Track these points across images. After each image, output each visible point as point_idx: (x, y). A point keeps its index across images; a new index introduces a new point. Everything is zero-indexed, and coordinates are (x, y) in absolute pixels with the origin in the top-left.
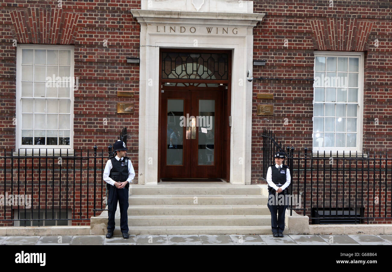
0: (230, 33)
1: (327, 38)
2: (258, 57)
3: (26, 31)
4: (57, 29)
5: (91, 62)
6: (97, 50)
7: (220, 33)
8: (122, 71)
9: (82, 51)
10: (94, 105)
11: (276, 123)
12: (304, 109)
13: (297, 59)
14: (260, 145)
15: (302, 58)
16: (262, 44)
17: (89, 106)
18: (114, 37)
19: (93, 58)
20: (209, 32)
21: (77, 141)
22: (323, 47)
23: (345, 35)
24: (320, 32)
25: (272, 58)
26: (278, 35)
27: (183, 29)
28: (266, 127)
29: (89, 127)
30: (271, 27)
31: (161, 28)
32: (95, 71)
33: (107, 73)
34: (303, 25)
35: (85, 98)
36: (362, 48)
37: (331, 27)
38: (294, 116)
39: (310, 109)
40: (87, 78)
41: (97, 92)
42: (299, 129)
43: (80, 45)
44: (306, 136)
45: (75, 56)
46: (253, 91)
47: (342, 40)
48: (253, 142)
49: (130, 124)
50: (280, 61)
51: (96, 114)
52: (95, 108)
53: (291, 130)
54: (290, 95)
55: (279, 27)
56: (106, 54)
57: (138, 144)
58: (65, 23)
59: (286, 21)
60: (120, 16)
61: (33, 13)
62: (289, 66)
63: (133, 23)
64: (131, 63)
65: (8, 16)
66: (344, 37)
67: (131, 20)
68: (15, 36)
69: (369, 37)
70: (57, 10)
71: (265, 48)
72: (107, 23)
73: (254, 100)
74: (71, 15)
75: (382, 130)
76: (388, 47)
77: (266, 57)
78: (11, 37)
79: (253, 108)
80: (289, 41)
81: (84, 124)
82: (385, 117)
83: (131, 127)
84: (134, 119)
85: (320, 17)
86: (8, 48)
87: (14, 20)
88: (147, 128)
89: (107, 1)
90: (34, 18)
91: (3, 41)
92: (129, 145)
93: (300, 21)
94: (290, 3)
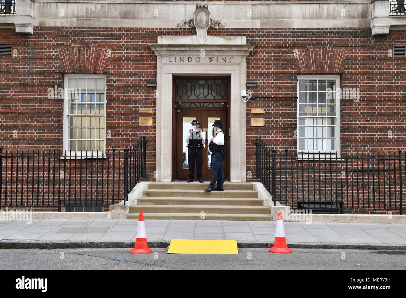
0: (228, 61)
1: (308, 64)
2: (251, 80)
3: (70, 64)
4: (93, 62)
5: (119, 87)
6: (124, 77)
7: (220, 62)
8: (143, 93)
9: (112, 78)
10: (121, 120)
11: (266, 133)
12: (290, 121)
13: (284, 81)
14: (253, 151)
15: (287, 80)
16: (254, 69)
17: (118, 120)
18: (137, 67)
19: (121, 83)
20: (211, 61)
21: (108, 147)
22: (305, 71)
24: (302, 58)
25: (262, 80)
26: (267, 62)
27: (190, 60)
28: (258, 136)
29: (118, 136)
30: (261, 56)
31: (173, 59)
32: (122, 93)
33: (131, 95)
34: (288, 53)
35: (114, 114)
36: (337, 71)
37: (311, 54)
38: (281, 127)
39: (294, 121)
40: (116, 99)
41: (123, 109)
42: (285, 137)
43: (111, 74)
44: (292, 143)
45: (107, 82)
46: (247, 107)
47: (320, 65)
48: (247, 148)
49: (149, 134)
50: (269, 83)
51: (123, 126)
52: (122, 122)
53: (279, 138)
54: (278, 110)
55: (268, 56)
56: (130, 80)
57: (155, 150)
58: (100, 57)
59: (274, 51)
60: (141, 50)
61: (76, 49)
62: (277, 87)
63: (151, 56)
64: (150, 87)
65: (57, 52)
66: (322, 63)
67: (150, 53)
68: (62, 68)
69: (343, 62)
70: (93, 47)
71: (257, 73)
72: (131, 56)
73: (248, 115)
74: (104, 50)
75: (356, 138)
76: (361, 69)
77: (257, 80)
78: (59, 68)
79: (247, 121)
80: (276, 67)
81: (114, 135)
82: (360, 127)
83: (150, 137)
84: (153, 130)
85: (302, 47)
86: (56, 77)
87: (61, 56)
88: (162, 137)
89: (131, 39)
90: (76, 53)
91: (53, 71)
92: (149, 150)
93: (285, 51)
94: (277, 36)
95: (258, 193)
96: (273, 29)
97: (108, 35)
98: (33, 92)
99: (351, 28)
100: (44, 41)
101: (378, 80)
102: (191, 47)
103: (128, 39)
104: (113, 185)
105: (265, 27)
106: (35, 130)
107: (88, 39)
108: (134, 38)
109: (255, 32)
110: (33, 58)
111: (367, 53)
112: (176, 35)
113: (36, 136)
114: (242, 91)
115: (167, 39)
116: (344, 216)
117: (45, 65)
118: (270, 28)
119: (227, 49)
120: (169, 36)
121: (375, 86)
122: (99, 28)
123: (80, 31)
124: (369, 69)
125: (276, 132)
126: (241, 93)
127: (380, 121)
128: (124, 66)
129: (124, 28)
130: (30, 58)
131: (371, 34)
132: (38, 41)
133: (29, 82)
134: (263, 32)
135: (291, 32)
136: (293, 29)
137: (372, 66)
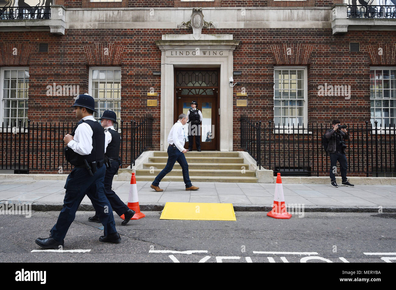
0: (218, 55)
2: (236, 70)
3: (93, 58)
4: (111, 56)
5: (131, 75)
6: (135, 68)
7: (212, 55)
8: (150, 80)
9: (126, 69)
10: (133, 101)
11: (249, 112)
12: (268, 102)
13: (262, 70)
14: (238, 126)
15: (266, 70)
16: (239, 61)
17: (130, 102)
18: (145, 59)
19: (133, 73)
20: (205, 54)
22: (280, 63)
23: (294, 54)
24: (278, 52)
25: (245, 70)
26: (249, 55)
27: (188, 53)
28: (243, 114)
29: (130, 115)
30: (245, 50)
31: (174, 53)
32: (134, 81)
33: (141, 82)
34: (266, 48)
35: (128, 97)
36: (306, 62)
38: (261, 107)
39: (271, 103)
40: (129, 85)
41: (135, 93)
42: (264, 115)
43: (125, 65)
44: (270, 120)
45: (122, 72)
46: (234, 91)
48: (233, 124)
49: (155, 113)
50: (251, 72)
51: (134, 107)
52: (134, 103)
53: (259, 116)
54: (258, 94)
55: (250, 50)
56: (140, 70)
57: (160, 126)
58: (116, 52)
59: (255, 46)
60: (149, 46)
61: (97, 46)
62: (257, 75)
63: (157, 51)
64: (156, 75)
65: (83, 49)
66: (294, 55)
67: (156, 49)
68: (86, 61)
69: (311, 55)
70: (111, 44)
71: (241, 64)
72: (141, 51)
73: (234, 97)
74: (119, 47)
75: (321, 115)
76: (324, 61)
77: (242, 70)
78: (84, 61)
79: (234, 102)
80: (257, 59)
81: (127, 113)
82: (324, 107)
83: (155, 115)
84: (158, 110)
85: (277, 43)
86: (82, 68)
87: (86, 51)
88: (166, 115)
89: (141, 38)
90: (97, 49)
91: (80, 64)
92: (155, 126)
93: (263, 46)
94: (257, 35)
95: (244, 159)
96: (254, 29)
97: (122, 35)
98: (64, 80)
99: (316, 29)
100: (73, 40)
101: (338, 70)
102: (189, 42)
103: (139, 38)
104: (126, 154)
105: (248, 28)
106: (66, 110)
107: (106, 38)
108: (143, 37)
109: (240, 31)
110: (65, 54)
111: (329, 48)
112: (176, 34)
113: (66, 115)
114: (229, 78)
115: (169, 37)
116: (320, 179)
117: (73, 59)
118: (252, 29)
119: (217, 44)
120: (171, 35)
121: (335, 74)
122: (116, 29)
123: (101, 32)
124: (331, 61)
125: (257, 111)
126: (229, 80)
127: (340, 102)
128: (135, 59)
129: (135, 29)
130: (62, 54)
131: (332, 33)
132: (68, 40)
133: (61, 72)
134: (246, 31)
135: (268, 31)
136: (271, 29)
137: (333, 59)
